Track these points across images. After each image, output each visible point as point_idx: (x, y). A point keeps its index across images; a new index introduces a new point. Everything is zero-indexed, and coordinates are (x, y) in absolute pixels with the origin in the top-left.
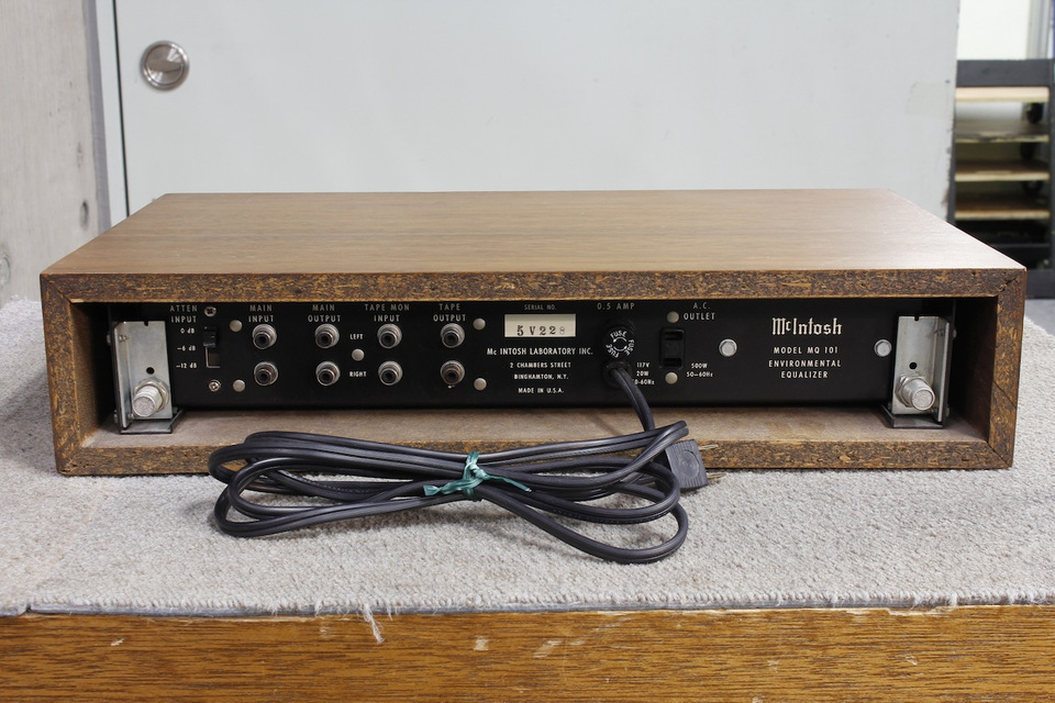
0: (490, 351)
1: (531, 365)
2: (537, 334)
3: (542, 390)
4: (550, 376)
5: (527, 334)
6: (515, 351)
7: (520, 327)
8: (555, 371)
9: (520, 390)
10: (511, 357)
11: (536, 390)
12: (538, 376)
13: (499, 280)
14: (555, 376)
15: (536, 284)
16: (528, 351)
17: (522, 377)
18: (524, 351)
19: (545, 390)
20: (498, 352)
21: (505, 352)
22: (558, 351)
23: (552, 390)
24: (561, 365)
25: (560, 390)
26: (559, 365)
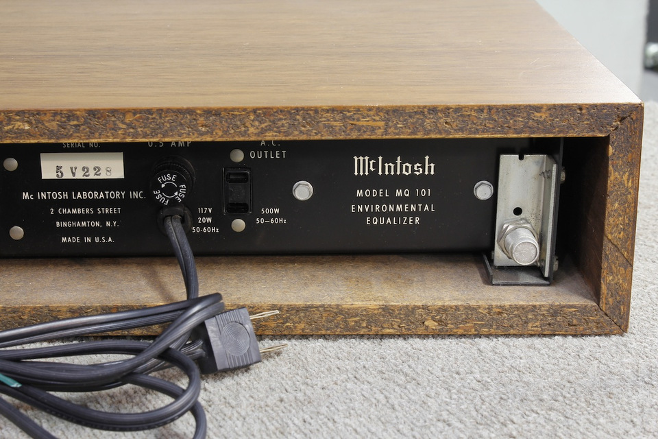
0: (26, 196)
1: (74, 211)
2: (79, 175)
3: (89, 240)
4: (98, 224)
5: (68, 175)
6: (55, 195)
7: (59, 168)
8: (103, 218)
9: (64, 240)
10: (50, 203)
11: (82, 240)
12: (84, 224)
13: (10, 120)
14: (103, 223)
15: (54, 123)
16: (70, 195)
17: (65, 224)
18: (66, 195)
19: (93, 240)
20: (35, 196)
21: (43, 195)
22: (105, 195)
23: (101, 239)
24: (109, 211)
25: (110, 240)
26: (107, 211)
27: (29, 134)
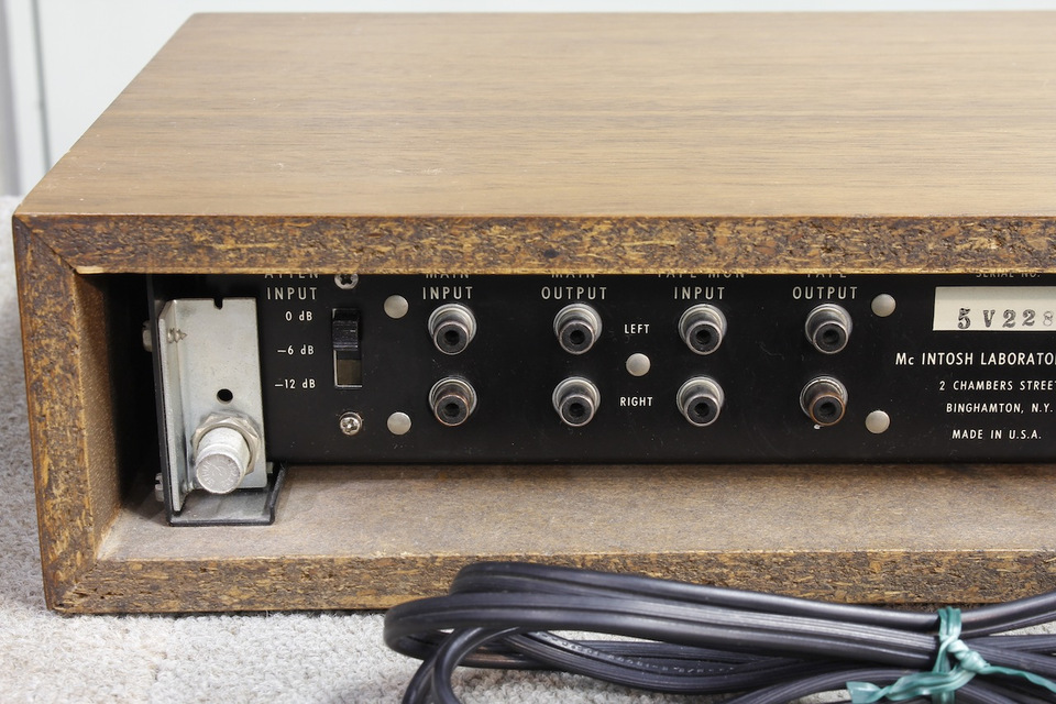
0: (901, 359)
1: (980, 385)
2: (998, 325)
3: (999, 434)
4: (1017, 408)
5: (977, 325)
6: (952, 358)
7: (964, 312)
8: (1026, 398)
9: (956, 434)
10: (942, 371)
11: (986, 434)
12: (994, 408)
13: (967, 232)
14: (1026, 407)
15: (1043, 241)
16: (977, 359)
17: (961, 408)
18: (969, 358)
19: (1005, 435)
20: (918, 360)
21: (932, 359)
22: (1036, 358)
23: (1019, 434)
24: (1040, 386)
25: (1034, 434)
26: (1036, 386)
27: (997, 259)
